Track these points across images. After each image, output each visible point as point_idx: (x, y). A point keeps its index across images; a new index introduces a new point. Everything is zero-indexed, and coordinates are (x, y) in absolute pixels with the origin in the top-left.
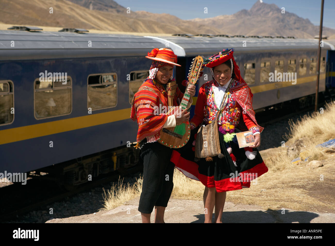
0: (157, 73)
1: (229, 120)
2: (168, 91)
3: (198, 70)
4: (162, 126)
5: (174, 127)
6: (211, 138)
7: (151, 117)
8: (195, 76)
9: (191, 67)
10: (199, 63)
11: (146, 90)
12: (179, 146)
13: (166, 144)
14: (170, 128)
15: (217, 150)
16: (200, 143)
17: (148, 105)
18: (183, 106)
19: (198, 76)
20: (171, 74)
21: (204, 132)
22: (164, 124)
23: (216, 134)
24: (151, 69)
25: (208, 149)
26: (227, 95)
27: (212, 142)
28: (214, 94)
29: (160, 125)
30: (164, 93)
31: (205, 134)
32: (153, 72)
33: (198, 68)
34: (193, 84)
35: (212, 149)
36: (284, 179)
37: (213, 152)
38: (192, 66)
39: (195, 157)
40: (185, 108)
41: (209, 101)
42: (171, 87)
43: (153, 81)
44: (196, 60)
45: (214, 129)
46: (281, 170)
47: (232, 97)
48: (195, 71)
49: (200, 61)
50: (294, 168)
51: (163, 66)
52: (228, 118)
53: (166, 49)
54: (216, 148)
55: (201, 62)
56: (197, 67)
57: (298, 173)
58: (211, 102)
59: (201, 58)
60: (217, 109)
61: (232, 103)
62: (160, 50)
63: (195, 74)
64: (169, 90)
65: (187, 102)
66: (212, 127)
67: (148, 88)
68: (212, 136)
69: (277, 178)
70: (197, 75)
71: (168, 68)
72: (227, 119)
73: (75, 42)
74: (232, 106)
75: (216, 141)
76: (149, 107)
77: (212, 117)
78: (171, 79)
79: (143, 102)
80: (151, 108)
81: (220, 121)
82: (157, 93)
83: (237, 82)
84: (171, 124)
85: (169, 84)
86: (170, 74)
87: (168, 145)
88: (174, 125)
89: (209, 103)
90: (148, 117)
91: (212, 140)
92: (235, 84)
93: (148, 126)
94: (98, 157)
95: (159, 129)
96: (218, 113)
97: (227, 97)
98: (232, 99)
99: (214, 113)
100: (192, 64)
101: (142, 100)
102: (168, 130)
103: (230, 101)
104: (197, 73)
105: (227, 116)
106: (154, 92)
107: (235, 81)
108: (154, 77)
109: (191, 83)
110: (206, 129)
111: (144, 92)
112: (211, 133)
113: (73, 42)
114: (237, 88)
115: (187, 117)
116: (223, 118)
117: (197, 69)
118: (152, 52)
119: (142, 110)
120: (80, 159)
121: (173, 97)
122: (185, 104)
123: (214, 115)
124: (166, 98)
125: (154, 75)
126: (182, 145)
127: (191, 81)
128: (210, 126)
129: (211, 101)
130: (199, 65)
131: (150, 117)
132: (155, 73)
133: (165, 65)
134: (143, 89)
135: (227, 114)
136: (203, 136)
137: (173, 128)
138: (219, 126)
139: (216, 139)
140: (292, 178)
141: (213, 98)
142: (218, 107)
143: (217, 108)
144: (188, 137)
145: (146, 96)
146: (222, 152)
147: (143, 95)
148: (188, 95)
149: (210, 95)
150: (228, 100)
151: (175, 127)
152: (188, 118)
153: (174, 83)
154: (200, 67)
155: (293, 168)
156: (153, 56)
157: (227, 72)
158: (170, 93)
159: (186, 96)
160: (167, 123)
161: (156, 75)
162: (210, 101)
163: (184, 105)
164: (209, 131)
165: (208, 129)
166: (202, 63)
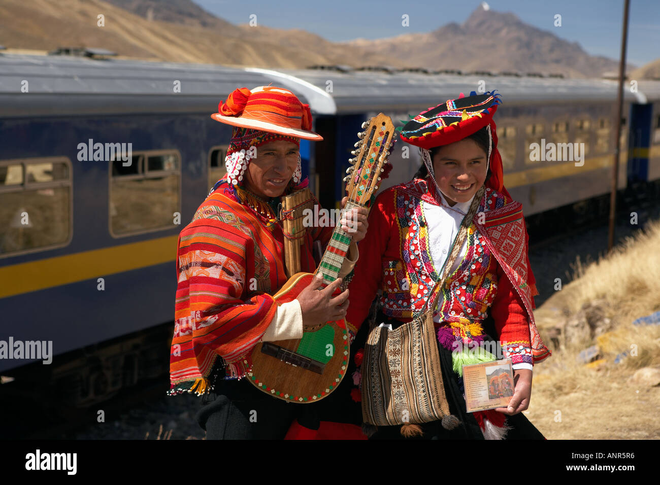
0: (248, 165)
1: (469, 310)
2: (285, 221)
3: (377, 160)
4: (258, 337)
5: (298, 338)
6: (416, 365)
7: (224, 306)
8: (366, 176)
9: (355, 149)
10: (380, 139)
11: (212, 221)
12: (315, 397)
13: (273, 391)
14: (287, 341)
15: (436, 404)
16: (377, 380)
17: (216, 270)
18: (326, 271)
19: (375, 176)
20: (291, 166)
21: (391, 348)
22: (265, 331)
23: (433, 355)
24: (231, 154)
25: (408, 398)
26: (466, 236)
27: (420, 380)
28: (428, 229)
29: (251, 333)
30: (273, 224)
31: (395, 353)
32: (235, 161)
33: (378, 152)
34: (360, 202)
35: (422, 399)
36: (585, 429)
37: (424, 409)
38: (358, 148)
39: (365, 421)
40: (332, 279)
41: (409, 247)
42: (293, 208)
43: (238, 191)
44: (370, 128)
45: (426, 337)
46: (566, 390)
47: (480, 243)
48: (366, 163)
49: (384, 129)
50: (599, 386)
51: (266, 142)
52: (466, 305)
53: (272, 90)
54: (435, 398)
55: (388, 133)
56: (375, 150)
57: (613, 407)
58: (417, 253)
59: (387, 120)
60: (433, 275)
61: (480, 260)
62: (253, 91)
63: (368, 171)
64: (286, 219)
65: (341, 259)
66: (417, 333)
67: (219, 214)
68: (418, 359)
69: (567, 425)
70: (372, 174)
71: (283, 147)
72: (463, 307)
73: (82, 78)
74: (479, 269)
75: (431, 377)
76: (217, 276)
77: (415, 298)
78: (296, 180)
79: (202, 258)
80: (226, 278)
81: (442, 313)
82: (247, 228)
83: (495, 195)
84: (288, 330)
85: (287, 199)
86: (289, 168)
87: (278, 393)
88: (298, 334)
89: (410, 254)
90: (212, 307)
91: (421, 373)
92: (490, 202)
93: (214, 337)
94: (138, 341)
95: (248, 348)
96: (435, 287)
97: (468, 242)
98: (480, 250)
99: (422, 287)
100: (359, 139)
101: (198, 252)
102: (279, 348)
103: (475, 255)
104: (374, 168)
105: (463, 299)
106: (238, 225)
107: (488, 193)
108: (240, 178)
109: (353, 201)
110: (398, 339)
111: (208, 225)
112: (416, 349)
113: (77, 79)
114: (498, 217)
115: (340, 305)
116: (451, 305)
117: (374, 155)
118: (230, 102)
119: (195, 282)
120: (89, 349)
121: (298, 238)
122: (335, 264)
123: (423, 294)
124: (277, 242)
125: (240, 171)
126: (324, 393)
127: (353, 194)
128: (411, 328)
129: (416, 249)
130: (381, 144)
131: (220, 307)
132: (242, 165)
133: (270, 140)
134: (206, 216)
135: (464, 293)
136: (390, 358)
137: (294, 341)
138: (437, 326)
139: (433, 370)
140: (605, 426)
141: (423, 241)
142: (437, 268)
143: (432, 272)
144: (344, 368)
145: (213, 238)
146: (452, 410)
147: (203, 234)
148: (343, 237)
149: (415, 228)
150: (471, 250)
151: (300, 340)
152: (343, 310)
153: (304, 194)
154: (382, 148)
155: (596, 388)
156: (234, 113)
157: (477, 165)
158: (289, 226)
159: (337, 239)
160: (273, 328)
161: (247, 171)
162: (413, 248)
163: (330, 268)
164: (407, 345)
165: (404, 336)
166: (390, 136)
